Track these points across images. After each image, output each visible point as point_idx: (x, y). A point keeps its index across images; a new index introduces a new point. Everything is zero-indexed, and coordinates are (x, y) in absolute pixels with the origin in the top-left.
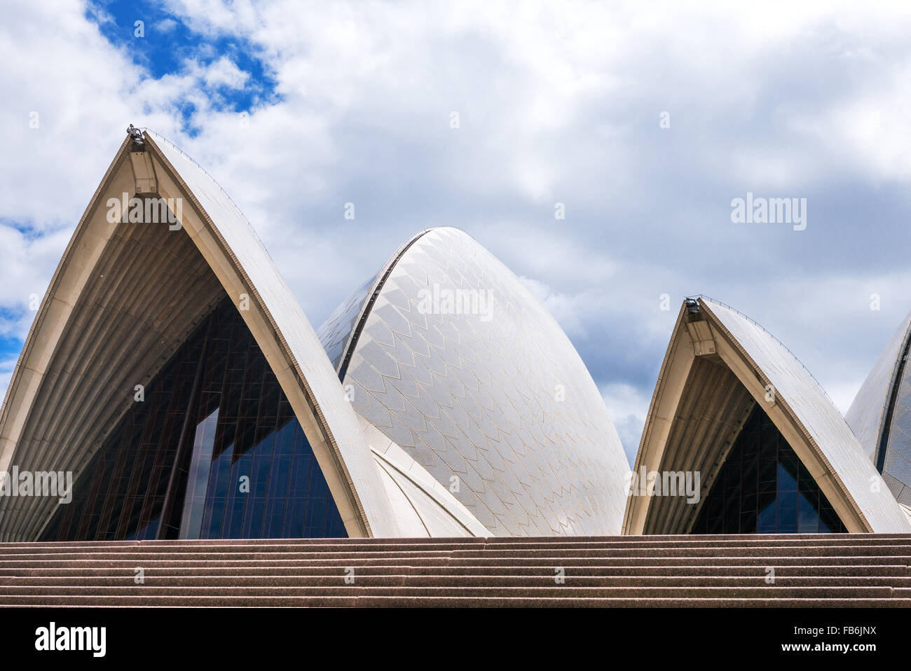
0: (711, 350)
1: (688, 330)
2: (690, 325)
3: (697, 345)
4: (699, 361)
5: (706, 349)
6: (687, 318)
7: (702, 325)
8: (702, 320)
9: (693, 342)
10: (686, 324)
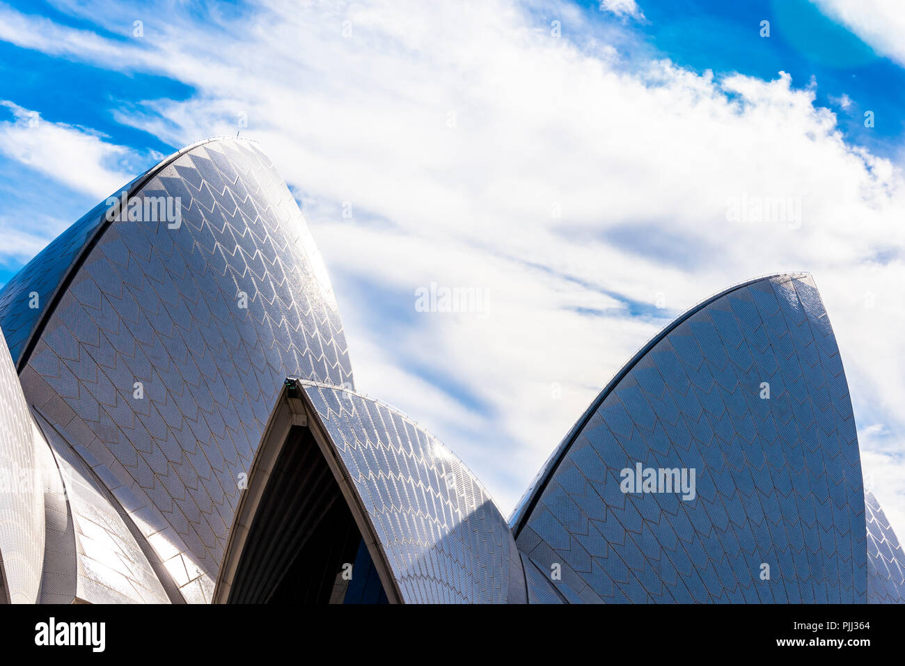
0: (304, 423)
1: (288, 403)
2: (289, 400)
3: (294, 415)
4: (295, 429)
5: (300, 421)
6: (287, 394)
7: (297, 402)
8: (298, 398)
9: (292, 413)
10: (286, 399)
